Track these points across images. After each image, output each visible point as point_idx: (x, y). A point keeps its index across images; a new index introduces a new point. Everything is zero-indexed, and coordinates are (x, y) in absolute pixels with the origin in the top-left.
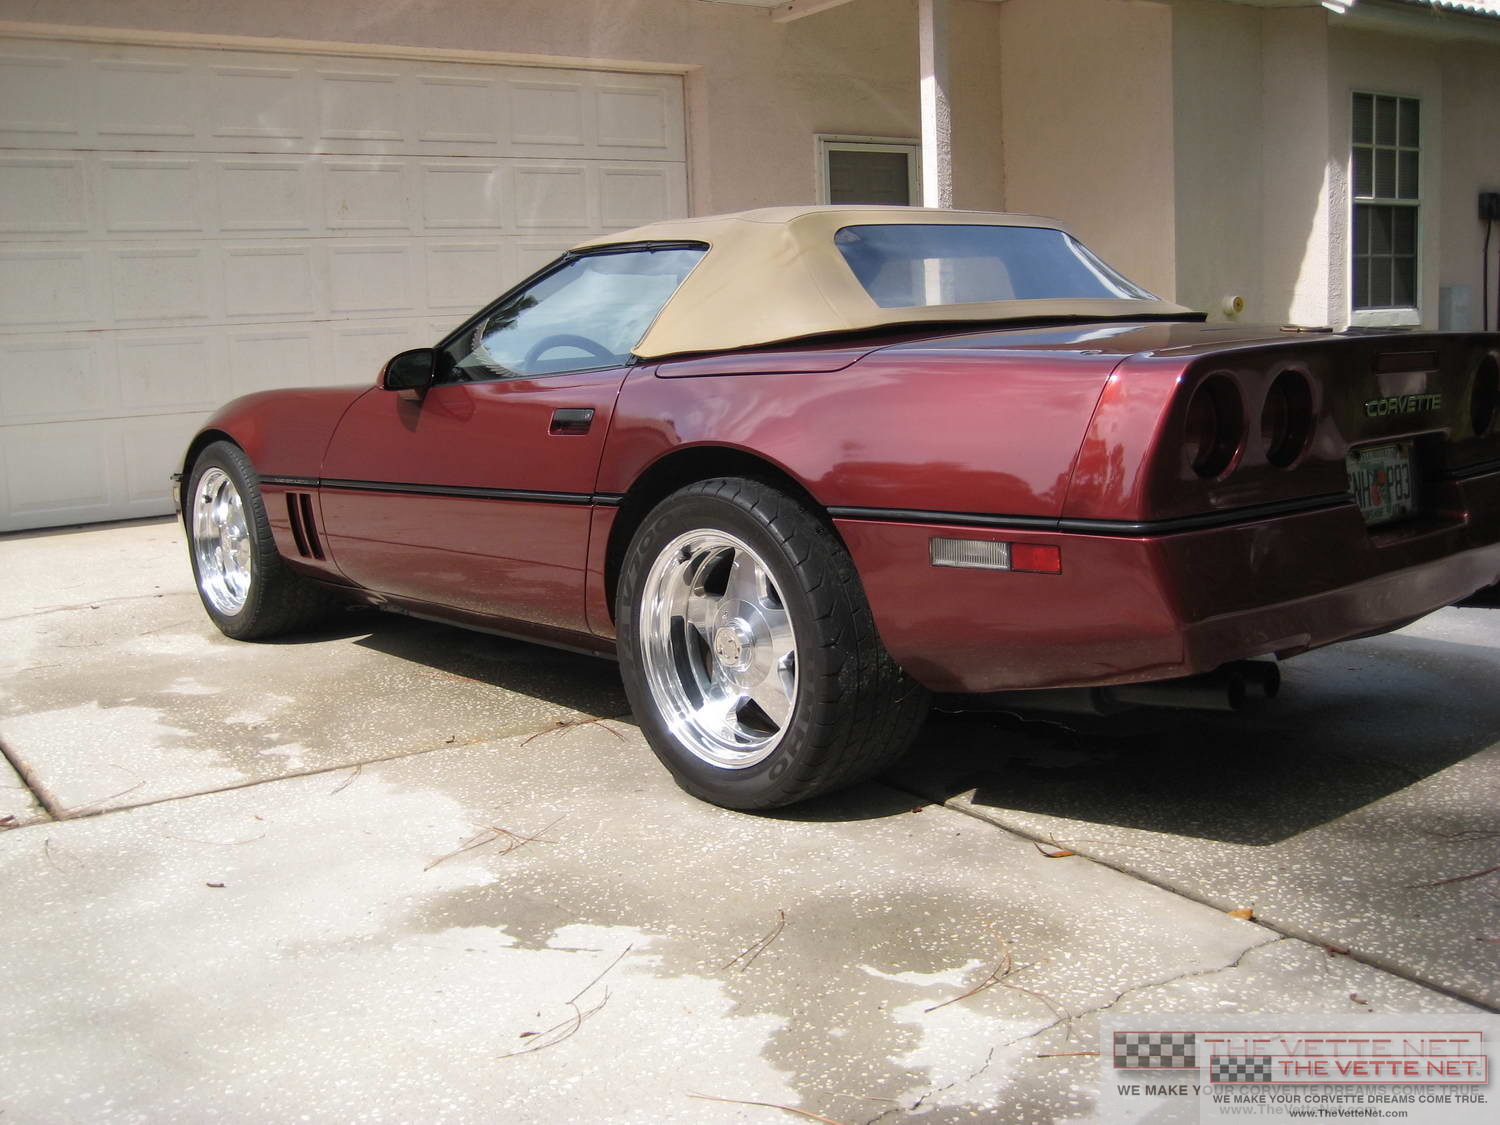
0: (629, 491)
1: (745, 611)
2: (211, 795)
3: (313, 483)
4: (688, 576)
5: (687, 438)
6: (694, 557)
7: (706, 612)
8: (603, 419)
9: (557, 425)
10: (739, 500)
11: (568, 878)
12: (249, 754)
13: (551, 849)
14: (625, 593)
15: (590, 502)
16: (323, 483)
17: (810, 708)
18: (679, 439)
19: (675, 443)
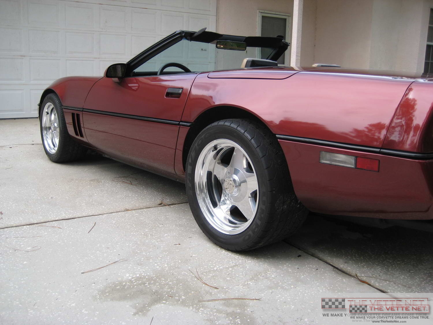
0: (194, 121)
1: (236, 172)
2: (28, 226)
3: (81, 110)
4: (215, 157)
5: (217, 103)
6: (218, 149)
7: (221, 172)
8: (186, 94)
9: (168, 94)
10: (239, 129)
11: (160, 279)
12: (47, 209)
13: (154, 263)
14: (190, 161)
15: (179, 125)
16: (84, 110)
17: (262, 215)
18: (214, 103)
19: (213, 104)
